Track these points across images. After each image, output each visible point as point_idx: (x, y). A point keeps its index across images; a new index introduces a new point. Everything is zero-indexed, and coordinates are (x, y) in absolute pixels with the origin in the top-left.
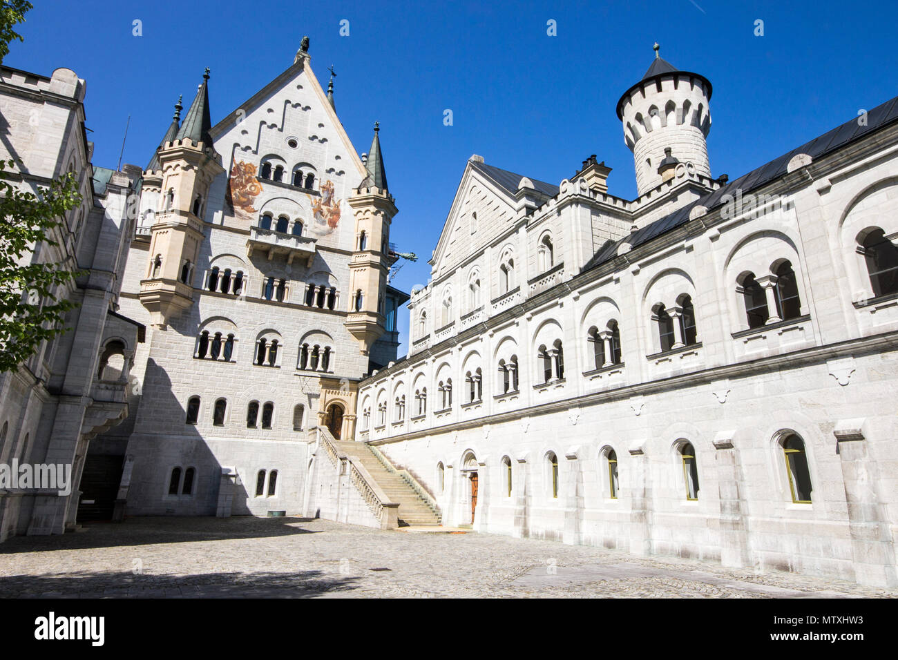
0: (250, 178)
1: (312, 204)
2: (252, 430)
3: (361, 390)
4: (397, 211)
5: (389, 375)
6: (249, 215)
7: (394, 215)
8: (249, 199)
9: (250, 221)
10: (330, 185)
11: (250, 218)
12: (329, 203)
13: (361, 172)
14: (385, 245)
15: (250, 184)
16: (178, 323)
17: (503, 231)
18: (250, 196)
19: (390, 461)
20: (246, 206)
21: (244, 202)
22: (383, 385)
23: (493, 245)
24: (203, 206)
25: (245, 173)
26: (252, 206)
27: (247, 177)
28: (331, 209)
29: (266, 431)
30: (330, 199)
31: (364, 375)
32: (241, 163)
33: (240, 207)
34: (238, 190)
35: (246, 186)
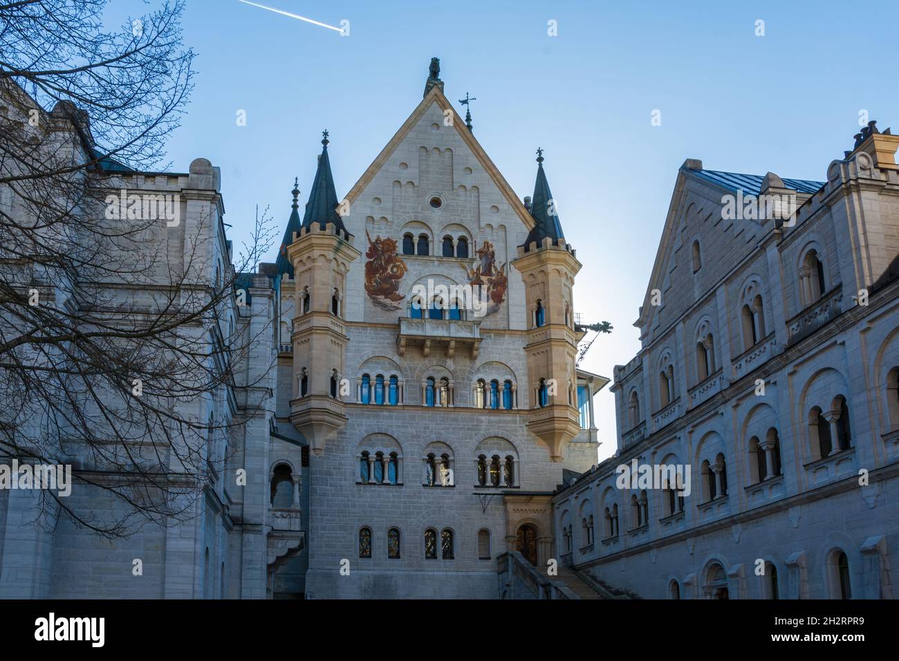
0: (390, 257)
1: (468, 276)
2: (432, 562)
3: (556, 505)
4: (580, 266)
5: (593, 481)
6: (395, 304)
7: (576, 272)
8: (392, 284)
9: (397, 311)
10: (488, 247)
11: (397, 308)
12: (490, 271)
13: (526, 222)
14: (568, 315)
15: (391, 265)
16: (334, 445)
17: (742, 258)
18: (393, 280)
19: (605, 587)
20: (390, 294)
21: (387, 289)
22: (587, 495)
23: (728, 281)
24: (341, 302)
25: (383, 252)
26: (397, 292)
27: (387, 256)
28: (493, 278)
29: (448, 562)
30: (490, 266)
31: (559, 487)
32: (376, 241)
33: (383, 297)
34: (378, 275)
35: (386, 269)
